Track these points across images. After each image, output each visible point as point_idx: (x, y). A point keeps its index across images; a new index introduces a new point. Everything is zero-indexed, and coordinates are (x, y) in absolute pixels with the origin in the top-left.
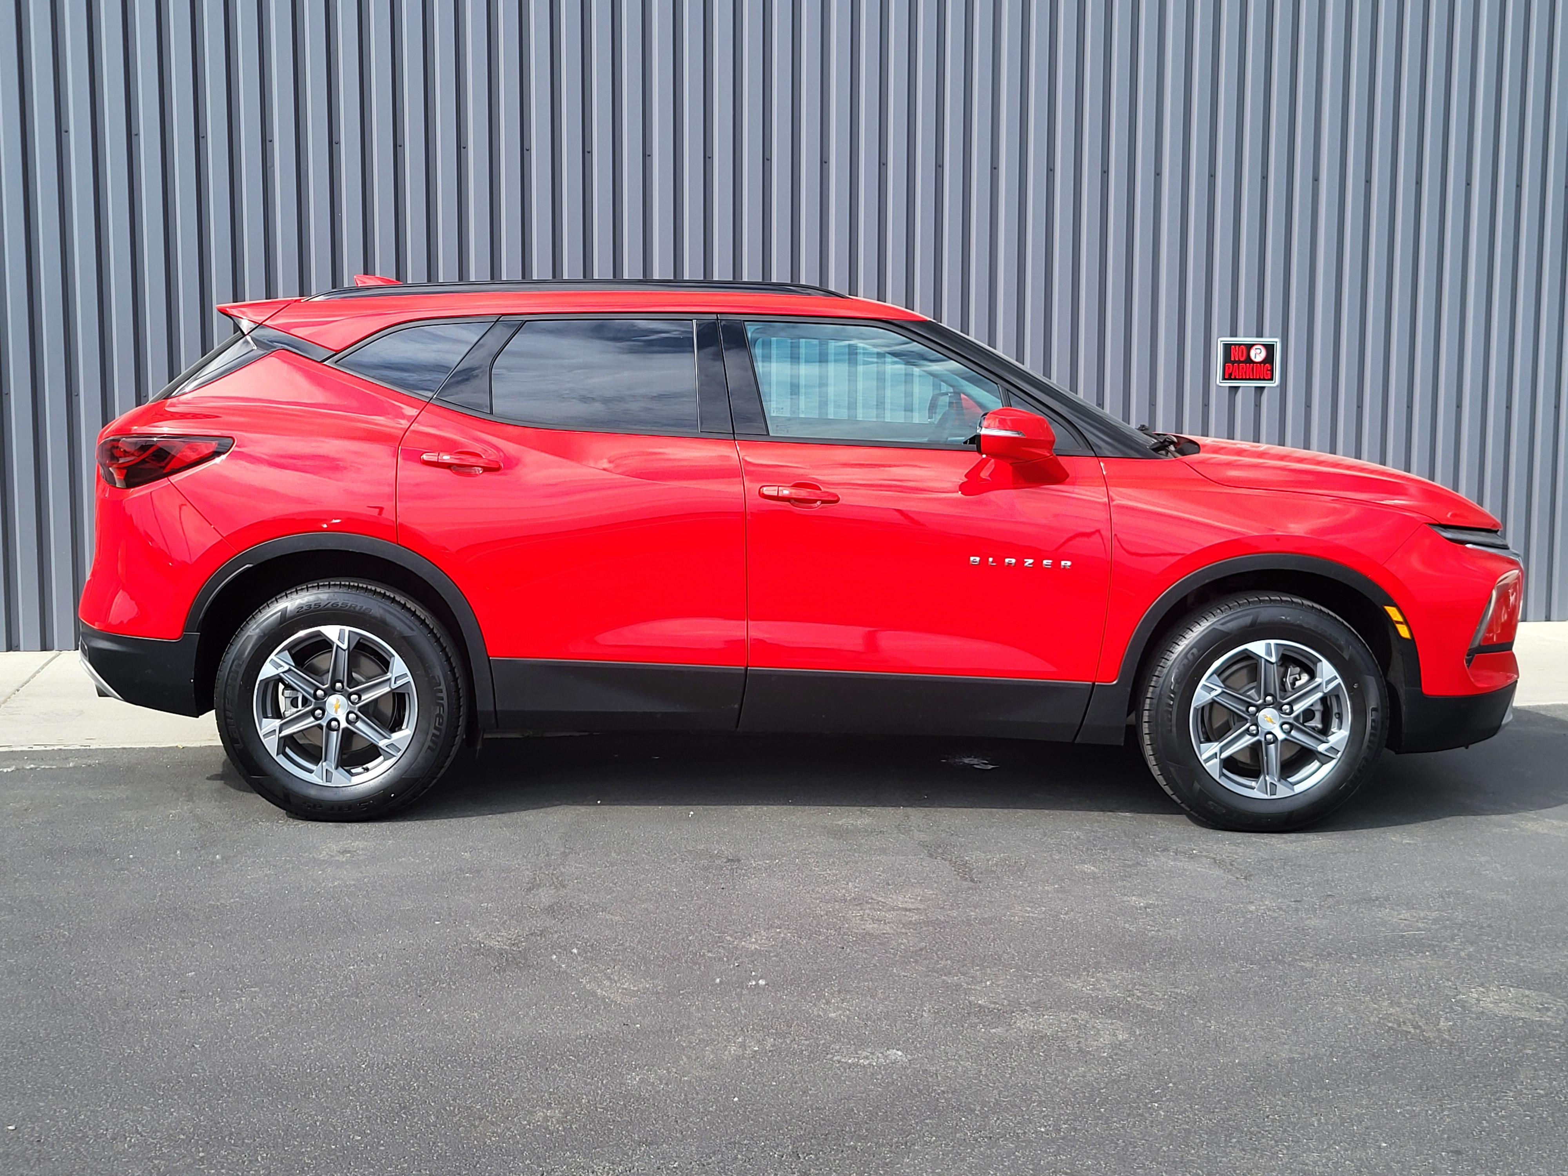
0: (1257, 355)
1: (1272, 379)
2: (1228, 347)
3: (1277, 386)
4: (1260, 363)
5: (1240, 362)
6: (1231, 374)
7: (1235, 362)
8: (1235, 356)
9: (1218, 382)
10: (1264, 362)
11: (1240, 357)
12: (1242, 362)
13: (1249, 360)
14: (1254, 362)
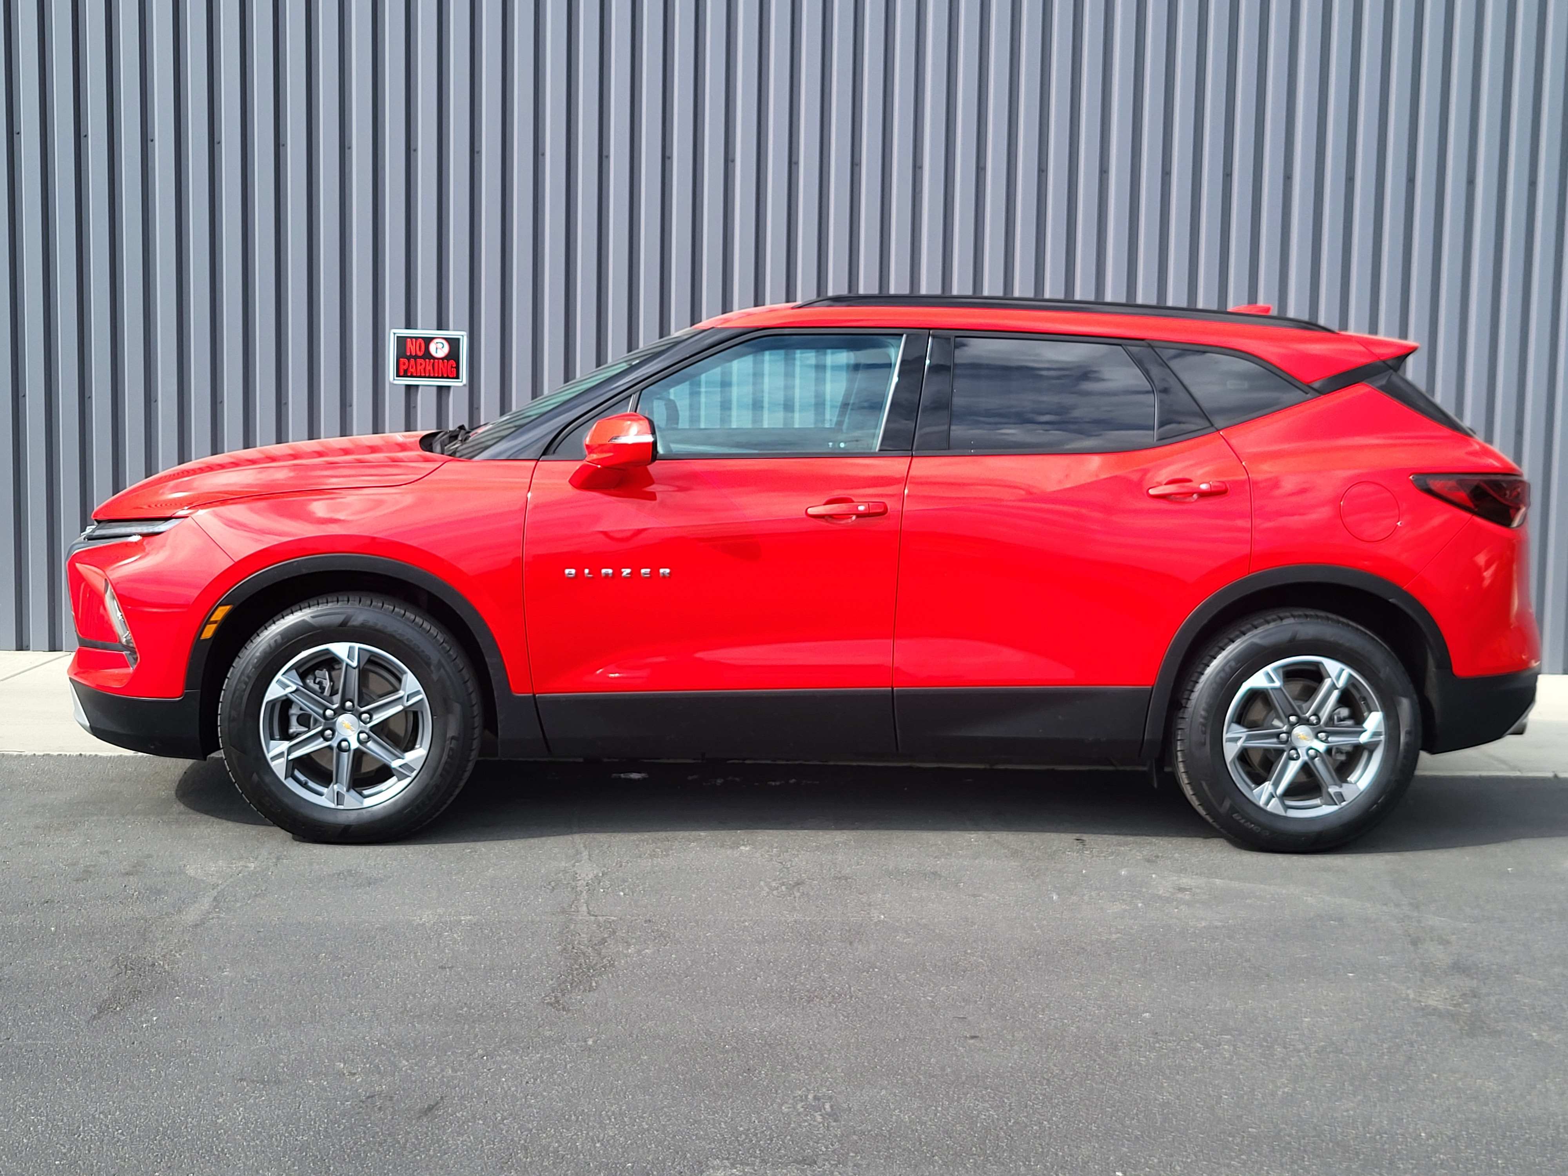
0: (439, 350)
1: (457, 377)
2: (401, 341)
3: (464, 385)
4: (442, 359)
5: (416, 357)
6: (406, 371)
7: (411, 356)
8: (412, 349)
9: (391, 379)
10: (447, 357)
11: (418, 352)
12: (420, 357)
13: (428, 355)
14: (434, 358)
